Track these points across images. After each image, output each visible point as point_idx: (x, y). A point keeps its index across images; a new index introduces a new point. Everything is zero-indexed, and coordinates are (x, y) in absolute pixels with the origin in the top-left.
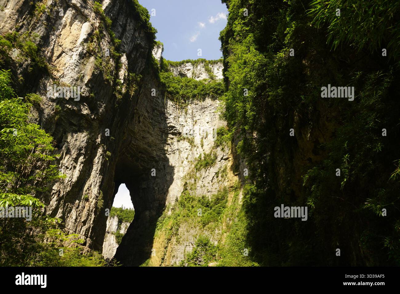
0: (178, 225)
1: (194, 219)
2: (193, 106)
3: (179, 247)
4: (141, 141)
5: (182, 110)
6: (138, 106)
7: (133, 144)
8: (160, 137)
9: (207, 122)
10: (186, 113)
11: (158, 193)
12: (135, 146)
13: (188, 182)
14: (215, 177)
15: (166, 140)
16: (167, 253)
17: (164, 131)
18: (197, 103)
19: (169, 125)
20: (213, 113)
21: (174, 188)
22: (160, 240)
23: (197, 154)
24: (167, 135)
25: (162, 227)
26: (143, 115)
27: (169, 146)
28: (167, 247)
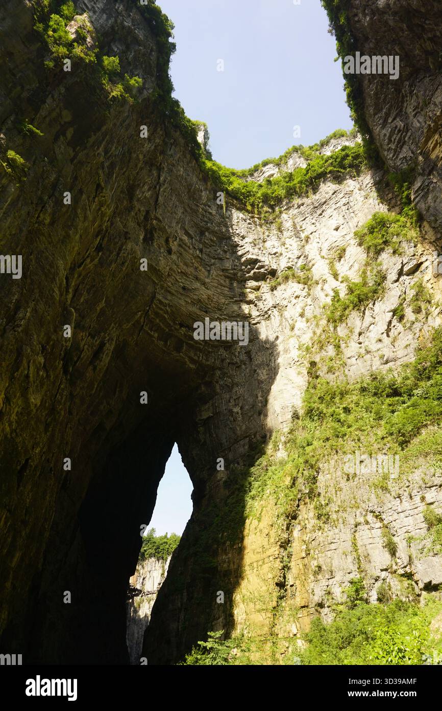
0: (312, 467)
1: (362, 438)
2: (293, 211)
3: (330, 533)
4: (179, 296)
5: (268, 225)
6: (160, 211)
7: (161, 302)
8: (227, 289)
9: (334, 227)
10: (280, 229)
11: (243, 419)
12: (167, 308)
13: (317, 360)
14: (394, 322)
15: (243, 295)
16: (292, 564)
17: (235, 274)
18: (300, 202)
19: (243, 259)
20: (344, 205)
21: (281, 391)
22: (262, 525)
23: (327, 295)
24: (243, 283)
25: (263, 489)
26: (178, 239)
27: (252, 306)
28: (289, 541)
